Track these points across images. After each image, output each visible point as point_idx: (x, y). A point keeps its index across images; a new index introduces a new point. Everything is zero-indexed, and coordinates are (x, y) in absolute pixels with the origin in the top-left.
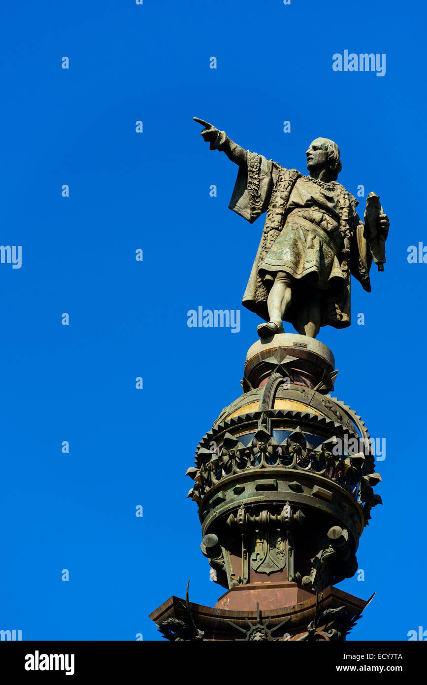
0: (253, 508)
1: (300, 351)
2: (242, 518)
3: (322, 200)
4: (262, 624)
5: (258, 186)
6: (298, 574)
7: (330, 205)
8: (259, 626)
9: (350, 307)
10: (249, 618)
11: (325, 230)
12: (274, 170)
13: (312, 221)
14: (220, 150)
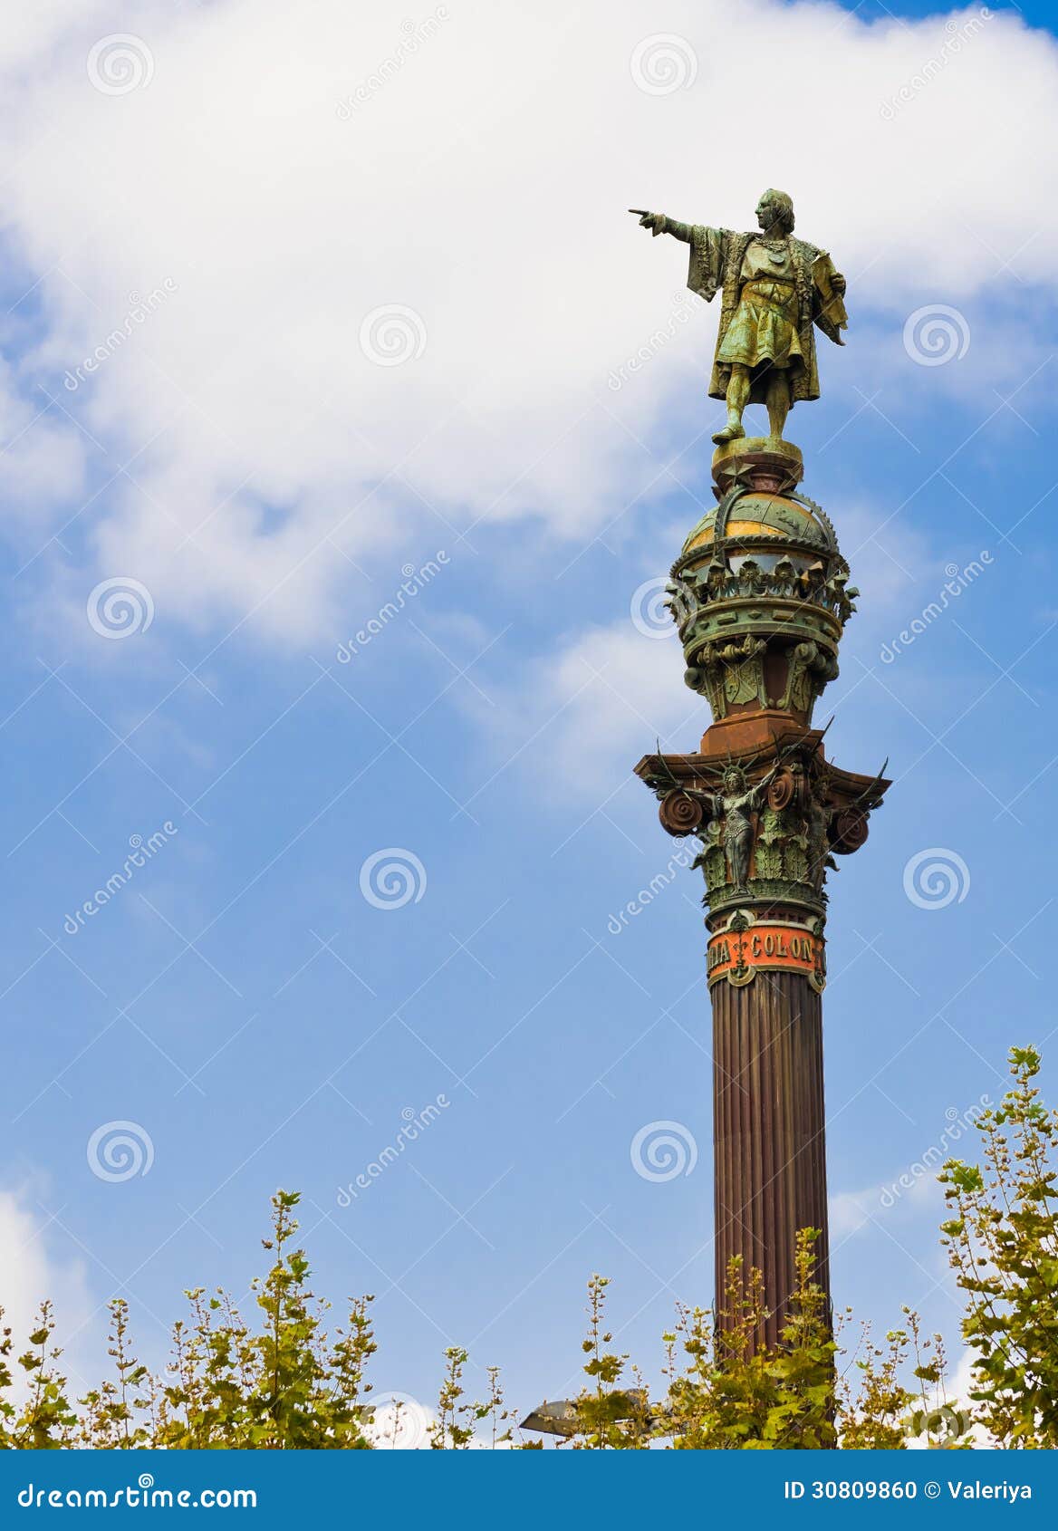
0: (718, 645)
1: (757, 456)
2: (708, 657)
3: (772, 269)
4: (735, 764)
5: (709, 263)
6: (771, 701)
7: (781, 272)
8: (731, 766)
9: (817, 377)
10: (722, 760)
11: (778, 304)
12: (724, 240)
13: (764, 296)
14: (664, 232)
